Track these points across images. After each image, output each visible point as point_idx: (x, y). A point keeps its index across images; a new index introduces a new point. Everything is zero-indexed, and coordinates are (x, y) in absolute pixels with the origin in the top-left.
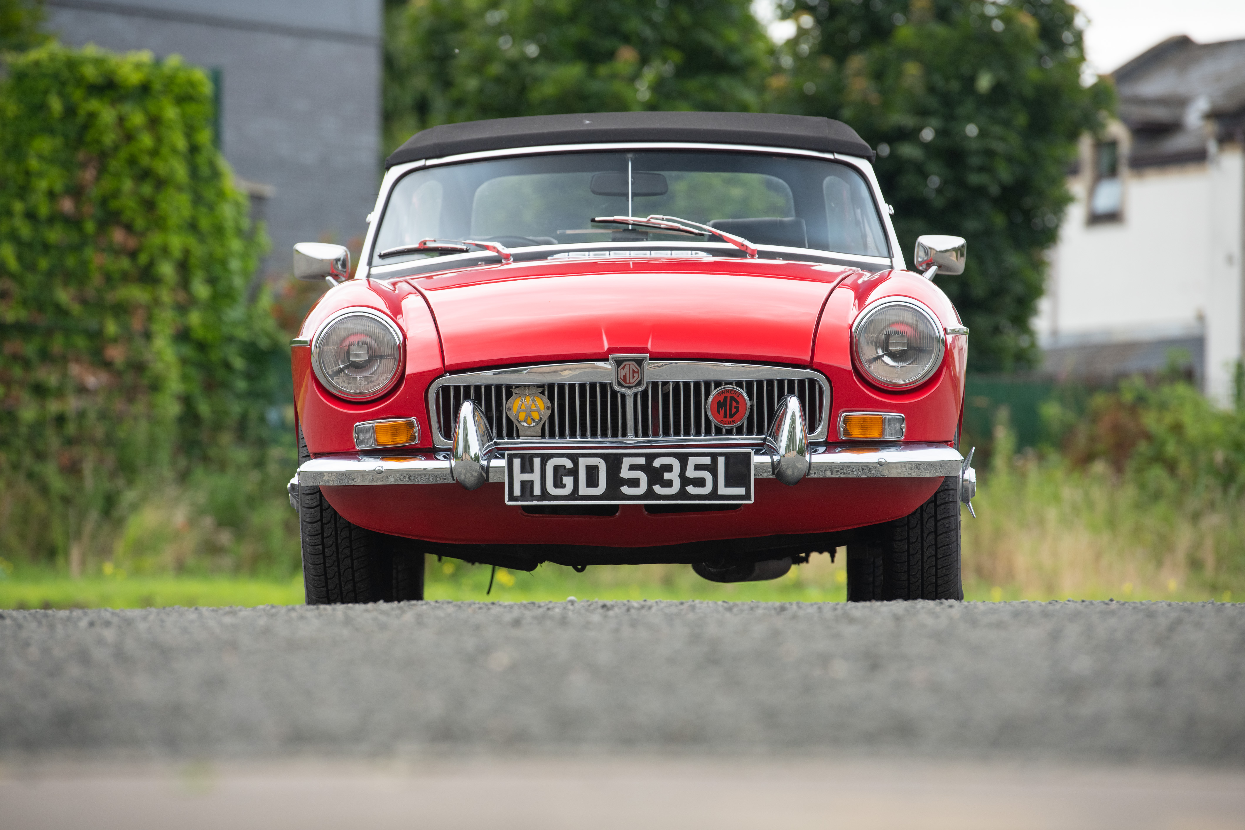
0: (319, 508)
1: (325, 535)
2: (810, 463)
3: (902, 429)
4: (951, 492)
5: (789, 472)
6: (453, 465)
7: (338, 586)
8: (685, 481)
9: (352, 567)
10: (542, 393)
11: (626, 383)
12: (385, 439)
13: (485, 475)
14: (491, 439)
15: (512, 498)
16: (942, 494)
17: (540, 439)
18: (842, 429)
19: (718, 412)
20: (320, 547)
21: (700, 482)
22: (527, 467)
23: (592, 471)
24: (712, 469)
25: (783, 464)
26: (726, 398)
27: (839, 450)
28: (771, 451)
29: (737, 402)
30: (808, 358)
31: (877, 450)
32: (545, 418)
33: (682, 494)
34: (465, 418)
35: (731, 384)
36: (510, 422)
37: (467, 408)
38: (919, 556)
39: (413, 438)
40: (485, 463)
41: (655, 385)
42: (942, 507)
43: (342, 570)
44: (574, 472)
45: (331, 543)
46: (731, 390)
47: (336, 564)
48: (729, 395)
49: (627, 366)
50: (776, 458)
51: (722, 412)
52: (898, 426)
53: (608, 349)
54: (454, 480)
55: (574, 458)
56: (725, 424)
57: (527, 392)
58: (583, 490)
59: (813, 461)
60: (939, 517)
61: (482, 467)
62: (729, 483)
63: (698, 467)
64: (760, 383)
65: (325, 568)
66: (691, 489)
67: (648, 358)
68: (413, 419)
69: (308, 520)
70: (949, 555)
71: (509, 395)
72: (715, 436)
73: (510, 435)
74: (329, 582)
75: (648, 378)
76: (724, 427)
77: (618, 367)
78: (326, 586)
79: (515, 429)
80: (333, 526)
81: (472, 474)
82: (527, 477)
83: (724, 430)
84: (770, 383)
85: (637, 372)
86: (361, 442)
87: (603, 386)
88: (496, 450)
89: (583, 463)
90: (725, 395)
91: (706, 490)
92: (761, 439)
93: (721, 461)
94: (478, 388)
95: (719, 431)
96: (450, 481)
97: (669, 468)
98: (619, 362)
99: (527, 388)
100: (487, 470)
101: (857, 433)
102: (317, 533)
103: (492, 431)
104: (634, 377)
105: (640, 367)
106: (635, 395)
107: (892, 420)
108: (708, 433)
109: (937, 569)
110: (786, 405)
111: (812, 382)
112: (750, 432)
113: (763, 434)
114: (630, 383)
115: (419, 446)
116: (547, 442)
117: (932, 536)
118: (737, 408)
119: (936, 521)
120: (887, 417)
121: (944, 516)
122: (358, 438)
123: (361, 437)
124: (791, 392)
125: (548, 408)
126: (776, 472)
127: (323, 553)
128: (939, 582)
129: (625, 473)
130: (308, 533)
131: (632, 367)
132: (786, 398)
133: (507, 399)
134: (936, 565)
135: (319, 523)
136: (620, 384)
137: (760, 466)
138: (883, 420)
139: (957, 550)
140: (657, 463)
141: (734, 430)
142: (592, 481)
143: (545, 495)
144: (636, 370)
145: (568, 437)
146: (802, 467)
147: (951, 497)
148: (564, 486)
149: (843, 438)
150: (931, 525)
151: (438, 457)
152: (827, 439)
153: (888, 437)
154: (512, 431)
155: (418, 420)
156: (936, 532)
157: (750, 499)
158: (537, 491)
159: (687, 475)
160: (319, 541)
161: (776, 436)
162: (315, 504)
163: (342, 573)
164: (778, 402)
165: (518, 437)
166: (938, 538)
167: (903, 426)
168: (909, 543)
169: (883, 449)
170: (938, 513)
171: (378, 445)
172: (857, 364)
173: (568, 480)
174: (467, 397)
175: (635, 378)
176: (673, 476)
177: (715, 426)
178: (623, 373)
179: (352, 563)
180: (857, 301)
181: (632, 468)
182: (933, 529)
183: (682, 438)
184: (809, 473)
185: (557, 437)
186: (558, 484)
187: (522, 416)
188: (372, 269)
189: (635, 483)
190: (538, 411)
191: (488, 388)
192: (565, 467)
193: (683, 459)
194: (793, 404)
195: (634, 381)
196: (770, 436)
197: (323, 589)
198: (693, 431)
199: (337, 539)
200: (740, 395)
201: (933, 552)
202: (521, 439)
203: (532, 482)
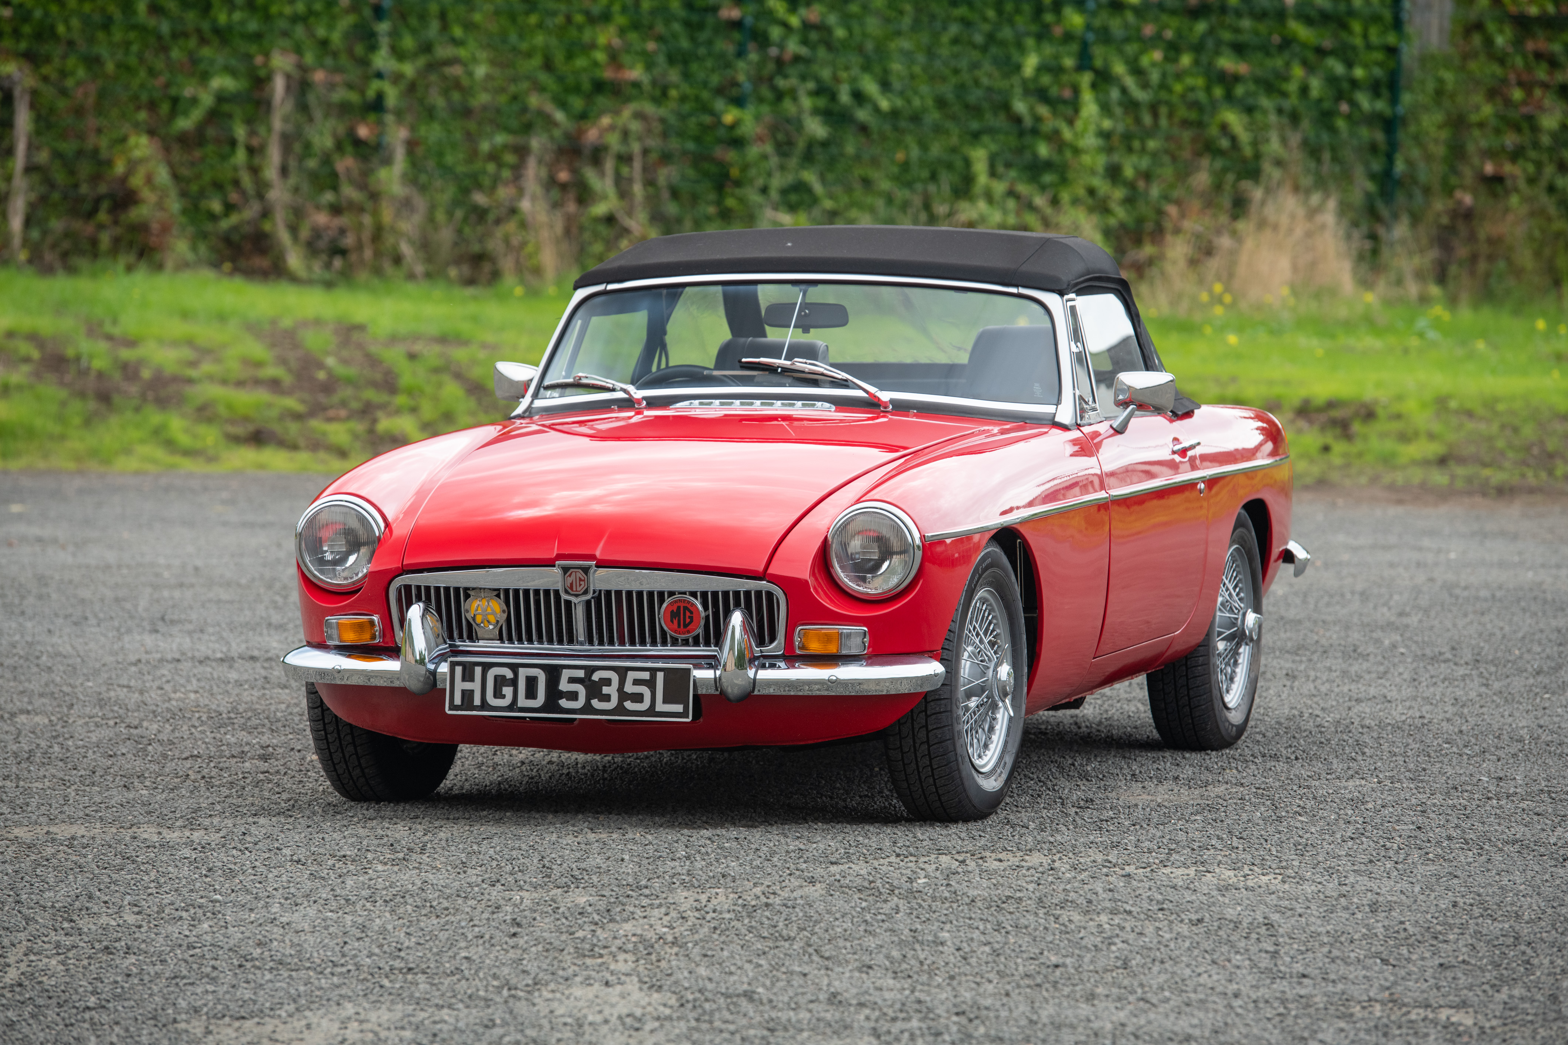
2: (755, 679)
3: (864, 643)
5: (732, 689)
8: (623, 696)
9: (356, 753)
10: (498, 596)
11: (572, 590)
12: (350, 637)
13: (431, 680)
15: (453, 707)
17: (497, 643)
18: (800, 643)
19: (672, 621)
21: (639, 698)
22: (468, 676)
23: (531, 682)
24: (651, 684)
25: (723, 680)
26: (679, 608)
27: (798, 664)
28: (715, 664)
29: (691, 612)
30: (762, 569)
32: (503, 622)
33: (620, 709)
35: (685, 593)
36: (469, 623)
38: (913, 765)
39: (373, 637)
40: (431, 667)
41: (608, 593)
42: (933, 717)
44: (514, 683)
46: (685, 600)
48: (682, 605)
49: (574, 574)
50: (719, 673)
51: (676, 622)
52: (860, 640)
53: (557, 555)
54: (396, 683)
55: (513, 668)
56: (680, 634)
57: (483, 594)
58: (522, 702)
59: (759, 677)
60: (930, 727)
61: (429, 672)
62: (668, 699)
63: (637, 682)
64: (715, 594)
65: (331, 753)
66: (629, 705)
67: (595, 566)
68: (376, 618)
71: (467, 597)
72: (670, 646)
73: (471, 638)
75: (599, 586)
76: (681, 637)
77: (564, 575)
79: (475, 631)
81: (417, 681)
82: (468, 686)
83: (680, 640)
84: (726, 594)
85: (584, 581)
86: (331, 637)
87: (557, 592)
88: (451, 653)
89: (523, 673)
90: (679, 604)
91: (645, 706)
92: (717, 651)
93: (660, 676)
94: (428, 589)
95: (675, 642)
97: (608, 682)
98: (565, 570)
99: (482, 590)
100: (433, 675)
101: (815, 647)
104: (580, 585)
105: (587, 575)
106: (588, 603)
107: (851, 635)
108: (652, 641)
110: (731, 618)
112: (706, 644)
113: (708, 646)
114: (576, 591)
115: (380, 645)
118: (691, 618)
119: (928, 732)
120: (846, 631)
122: (329, 633)
123: (331, 632)
124: (737, 606)
125: (504, 611)
126: (718, 687)
127: (326, 738)
129: (564, 686)
131: (579, 575)
132: (733, 611)
133: (465, 601)
136: (566, 592)
137: (700, 682)
138: (840, 635)
140: (596, 677)
141: (690, 640)
142: (531, 693)
143: (484, 705)
144: (583, 578)
145: (525, 643)
146: (743, 684)
148: (503, 697)
149: (798, 652)
150: (922, 735)
152: (786, 652)
153: (846, 653)
154: (473, 634)
155: (380, 618)
156: (928, 742)
157: (687, 717)
158: (477, 701)
159: (625, 690)
160: (321, 727)
163: (348, 759)
164: (724, 615)
165: (478, 639)
166: (931, 749)
167: (866, 640)
168: (903, 753)
170: (929, 723)
171: (341, 642)
172: (833, 572)
173: (508, 691)
174: (418, 598)
175: (582, 587)
176: (611, 690)
177: (671, 637)
178: (569, 580)
181: (572, 680)
183: (637, 647)
184: (752, 692)
185: (515, 642)
186: (498, 694)
187: (480, 619)
188: (535, 401)
189: (573, 696)
190: (494, 613)
191: (438, 589)
192: (505, 677)
193: (622, 673)
194: (735, 618)
195: (580, 590)
198: (648, 639)
199: (337, 726)
200: (693, 605)
202: (481, 643)
203: (472, 691)
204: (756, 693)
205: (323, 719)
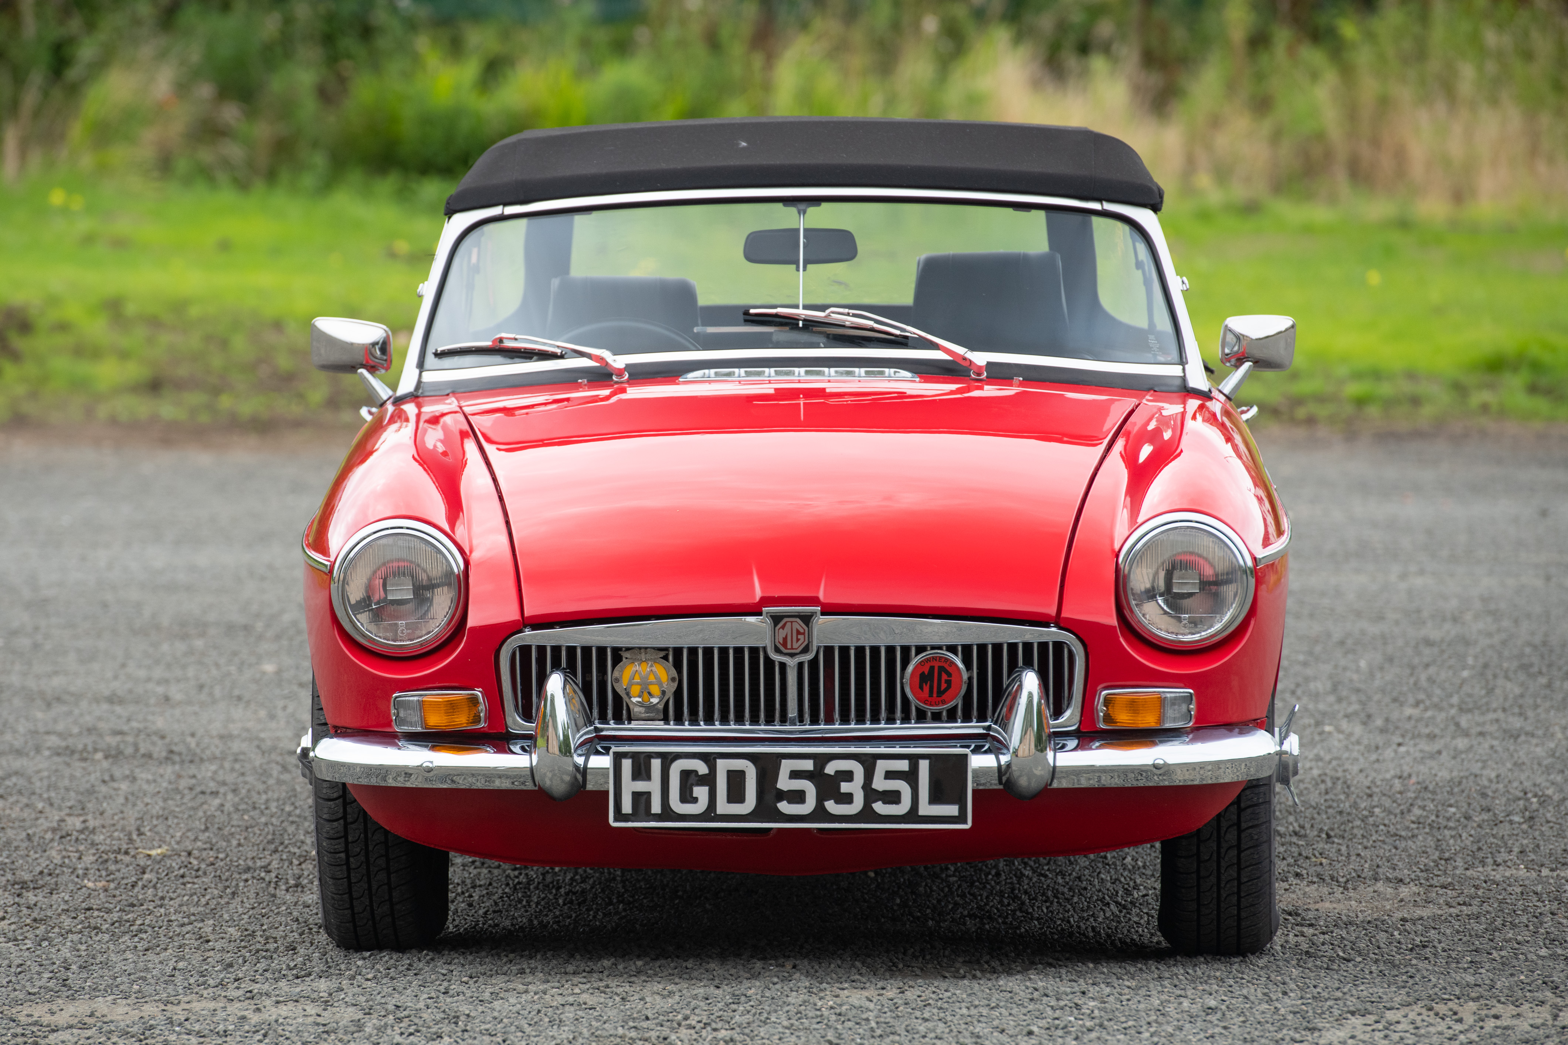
0: (341, 800)
1: (350, 839)
2: (1054, 767)
3: (1189, 711)
4: (1262, 789)
5: (1023, 782)
6: (534, 764)
7: (368, 908)
8: (871, 795)
9: (389, 884)
10: (666, 658)
11: (786, 648)
12: (436, 720)
13: (579, 777)
14: (591, 723)
15: (619, 816)
16: (1248, 792)
17: (660, 725)
18: (1102, 714)
19: (921, 688)
20: (343, 855)
21: (893, 797)
22: (641, 771)
23: (736, 779)
24: (911, 777)
25: (1014, 768)
26: (932, 668)
27: (1097, 744)
28: (997, 747)
29: (949, 675)
30: (1052, 611)
31: (1154, 744)
32: (670, 695)
33: (867, 814)
34: (552, 696)
35: (939, 648)
36: (617, 698)
37: (555, 683)
38: (1213, 879)
39: (477, 720)
40: (580, 761)
41: (829, 650)
42: (1249, 811)
43: (375, 886)
44: (709, 780)
45: (358, 850)
46: (940, 657)
47: (365, 878)
48: (936, 665)
49: (789, 625)
50: (1004, 759)
51: (926, 688)
52: (1184, 707)
53: (762, 599)
54: (535, 785)
55: (709, 759)
56: (931, 705)
57: (643, 656)
58: (723, 807)
59: (1058, 764)
60: (1244, 825)
61: (576, 767)
62: (936, 798)
63: (890, 775)
65: (350, 883)
66: (880, 807)
67: (819, 613)
68: (478, 692)
69: (325, 816)
70: (1258, 878)
71: (617, 660)
72: (916, 723)
73: (618, 719)
74: (355, 903)
75: (818, 641)
76: (930, 709)
77: (775, 626)
78: (352, 907)
79: (625, 708)
80: (362, 826)
81: (562, 780)
82: (641, 786)
83: (929, 714)
84: (998, 647)
85: (804, 634)
86: (402, 722)
87: (754, 651)
88: (596, 740)
89: (723, 766)
90: (932, 664)
91: (903, 808)
92: (984, 728)
93: (924, 766)
94: (571, 650)
95: (921, 717)
96: (529, 786)
97: (848, 776)
98: (776, 619)
99: (642, 651)
100: (584, 771)
101: (1124, 719)
102: (338, 835)
103: (591, 709)
104: (798, 640)
105: (808, 626)
106: (800, 665)
107: (1175, 701)
108: (906, 719)
109: (1239, 898)
110: (1021, 681)
111: (1059, 646)
112: (967, 718)
113: (986, 721)
114: (792, 648)
115: (486, 729)
116: (671, 730)
117: (1234, 853)
118: (949, 683)
119: (1240, 831)
120: (1168, 695)
121: (1251, 824)
122: (397, 716)
123: (402, 714)
124: (1028, 664)
125: (673, 679)
126: (1004, 779)
127: (348, 863)
128: (1243, 915)
129: (784, 783)
130: (325, 835)
131: (796, 626)
132: (1021, 672)
133: (614, 666)
134: (1239, 893)
135: (342, 822)
136: (777, 650)
137: (980, 773)
138: (1162, 701)
139: (1270, 870)
140: (831, 768)
141: (944, 714)
142: (736, 794)
143: (667, 813)
144: (802, 631)
145: (702, 723)
146: (1042, 773)
147: (1262, 796)
148: (695, 800)
149: (1102, 726)
150: (1231, 836)
151: (512, 747)
152: (1079, 727)
153: (1168, 725)
154: (621, 713)
155: (485, 694)
156: (1238, 846)
157: (965, 822)
158: (656, 808)
159: (874, 786)
160: (341, 847)
161: (1005, 723)
162: (335, 795)
163: (374, 891)
164: (1009, 676)
165: (630, 720)
166: (1242, 854)
167: (1192, 706)
168: (1200, 861)
169: (1161, 742)
170: (1242, 819)
171: (426, 728)
172: (1127, 613)
173: (701, 792)
174: (556, 666)
175: (800, 642)
176: (854, 787)
177: (917, 709)
178: (782, 634)
179: (389, 878)
180: (1128, 499)
181: (795, 775)
182: (1234, 843)
183: (868, 726)
184: (1051, 784)
185: (687, 723)
186: (687, 797)
187: (635, 689)
188: (424, 374)
189: (798, 797)
190: (657, 681)
191: (587, 650)
192: (696, 772)
193: (869, 763)
194: (1030, 681)
195: (798, 646)
196: (995, 723)
197: (346, 912)
198: (883, 714)
199: (367, 845)
200: (953, 664)
201: (1235, 875)
202: (634, 724)
203: (649, 794)
204: (1055, 785)
205: (346, 836)
